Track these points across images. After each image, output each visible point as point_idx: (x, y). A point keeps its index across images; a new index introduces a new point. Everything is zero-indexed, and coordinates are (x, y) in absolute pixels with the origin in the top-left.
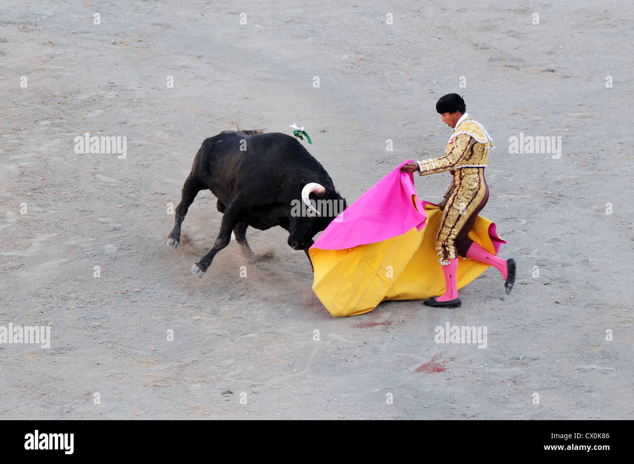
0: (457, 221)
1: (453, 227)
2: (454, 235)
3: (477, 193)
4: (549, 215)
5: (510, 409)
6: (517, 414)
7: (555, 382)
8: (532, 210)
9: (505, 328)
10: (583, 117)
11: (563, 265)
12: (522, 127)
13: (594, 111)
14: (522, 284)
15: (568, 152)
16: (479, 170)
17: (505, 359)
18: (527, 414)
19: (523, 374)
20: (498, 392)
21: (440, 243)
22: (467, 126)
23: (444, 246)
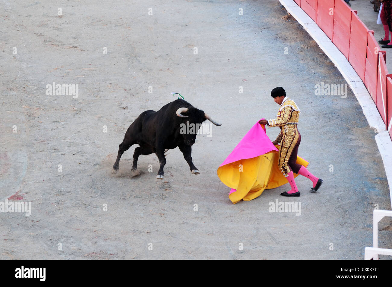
0: (287, 154)
1: (286, 157)
2: (287, 160)
3: (294, 137)
4: (75, 120)
5: (56, 217)
6: (59, 220)
7: (78, 203)
8: (67, 117)
9: (54, 177)
10: (92, 70)
11: (83, 145)
12: (61, 76)
13: (97, 67)
14: (62, 154)
15: (84, 88)
16: (294, 125)
17: (54, 192)
18: (65, 220)
19: (63, 200)
20: (50, 209)
21: (281, 166)
22: (288, 102)
23: (283, 167)
